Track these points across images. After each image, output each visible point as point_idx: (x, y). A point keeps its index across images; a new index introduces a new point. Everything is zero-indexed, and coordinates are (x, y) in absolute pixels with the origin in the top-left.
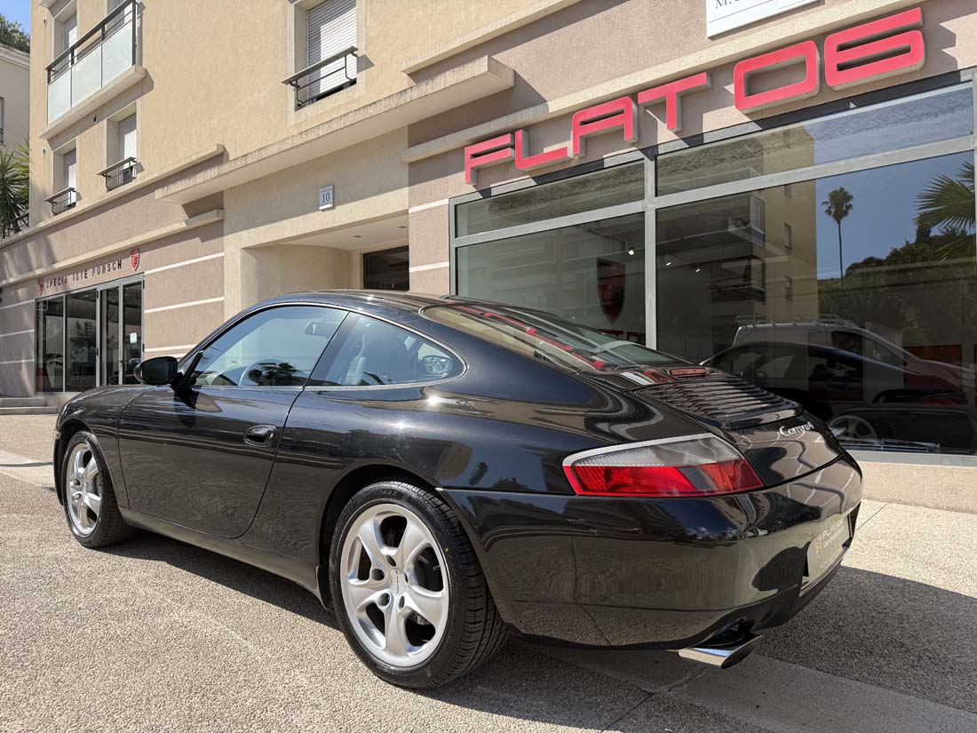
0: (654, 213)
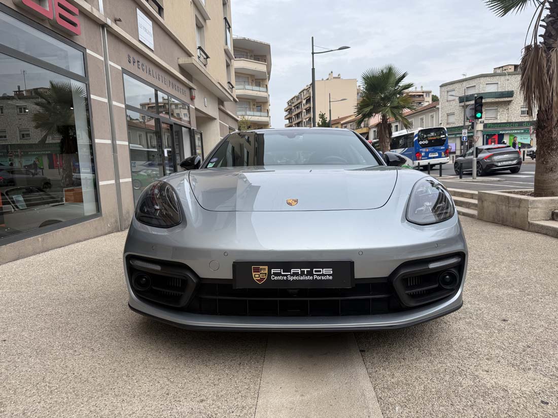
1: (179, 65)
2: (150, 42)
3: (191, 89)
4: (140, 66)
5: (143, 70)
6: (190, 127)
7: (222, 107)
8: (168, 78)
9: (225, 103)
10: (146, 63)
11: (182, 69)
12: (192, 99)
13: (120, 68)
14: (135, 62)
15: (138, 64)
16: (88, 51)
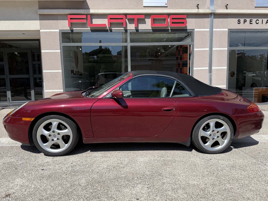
0: (130, 47)
4: (254, 22)
5: (258, 23)
10: (261, 19)
13: (227, 30)
14: (246, 22)
15: (250, 22)
16: (195, 30)
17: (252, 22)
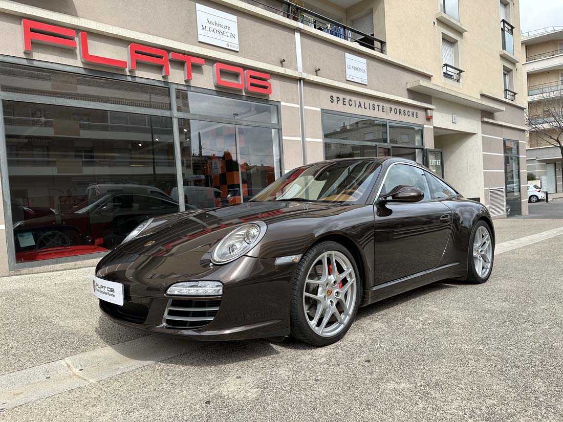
0: (177, 119)
1: (408, 90)
2: (362, 77)
3: (426, 109)
4: (347, 103)
5: (351, 106)
6: (422, 147)
7: (486, 120)
8: (387, 106)
9: (495, 113)
10: (353, 98)
11: (413, 93)
12: (429, 119)
13: (319, 110)
14: (339, 101)
15: (344, 101)
16: (282, 103)
17: (345, 102)
